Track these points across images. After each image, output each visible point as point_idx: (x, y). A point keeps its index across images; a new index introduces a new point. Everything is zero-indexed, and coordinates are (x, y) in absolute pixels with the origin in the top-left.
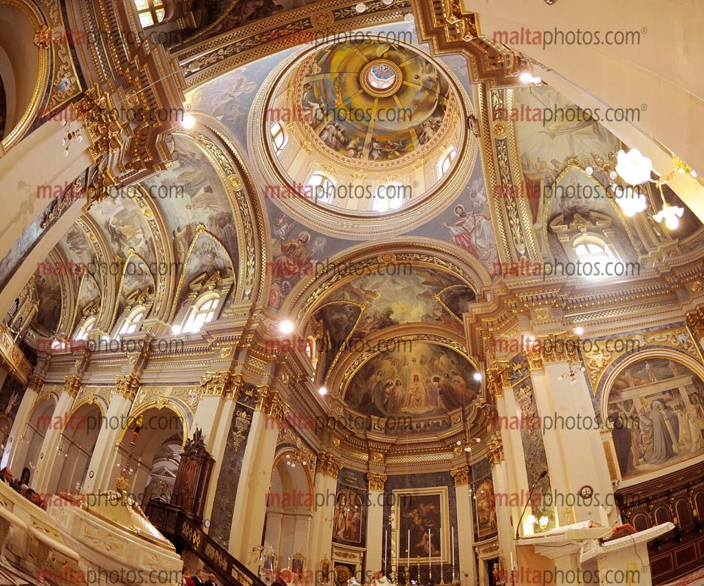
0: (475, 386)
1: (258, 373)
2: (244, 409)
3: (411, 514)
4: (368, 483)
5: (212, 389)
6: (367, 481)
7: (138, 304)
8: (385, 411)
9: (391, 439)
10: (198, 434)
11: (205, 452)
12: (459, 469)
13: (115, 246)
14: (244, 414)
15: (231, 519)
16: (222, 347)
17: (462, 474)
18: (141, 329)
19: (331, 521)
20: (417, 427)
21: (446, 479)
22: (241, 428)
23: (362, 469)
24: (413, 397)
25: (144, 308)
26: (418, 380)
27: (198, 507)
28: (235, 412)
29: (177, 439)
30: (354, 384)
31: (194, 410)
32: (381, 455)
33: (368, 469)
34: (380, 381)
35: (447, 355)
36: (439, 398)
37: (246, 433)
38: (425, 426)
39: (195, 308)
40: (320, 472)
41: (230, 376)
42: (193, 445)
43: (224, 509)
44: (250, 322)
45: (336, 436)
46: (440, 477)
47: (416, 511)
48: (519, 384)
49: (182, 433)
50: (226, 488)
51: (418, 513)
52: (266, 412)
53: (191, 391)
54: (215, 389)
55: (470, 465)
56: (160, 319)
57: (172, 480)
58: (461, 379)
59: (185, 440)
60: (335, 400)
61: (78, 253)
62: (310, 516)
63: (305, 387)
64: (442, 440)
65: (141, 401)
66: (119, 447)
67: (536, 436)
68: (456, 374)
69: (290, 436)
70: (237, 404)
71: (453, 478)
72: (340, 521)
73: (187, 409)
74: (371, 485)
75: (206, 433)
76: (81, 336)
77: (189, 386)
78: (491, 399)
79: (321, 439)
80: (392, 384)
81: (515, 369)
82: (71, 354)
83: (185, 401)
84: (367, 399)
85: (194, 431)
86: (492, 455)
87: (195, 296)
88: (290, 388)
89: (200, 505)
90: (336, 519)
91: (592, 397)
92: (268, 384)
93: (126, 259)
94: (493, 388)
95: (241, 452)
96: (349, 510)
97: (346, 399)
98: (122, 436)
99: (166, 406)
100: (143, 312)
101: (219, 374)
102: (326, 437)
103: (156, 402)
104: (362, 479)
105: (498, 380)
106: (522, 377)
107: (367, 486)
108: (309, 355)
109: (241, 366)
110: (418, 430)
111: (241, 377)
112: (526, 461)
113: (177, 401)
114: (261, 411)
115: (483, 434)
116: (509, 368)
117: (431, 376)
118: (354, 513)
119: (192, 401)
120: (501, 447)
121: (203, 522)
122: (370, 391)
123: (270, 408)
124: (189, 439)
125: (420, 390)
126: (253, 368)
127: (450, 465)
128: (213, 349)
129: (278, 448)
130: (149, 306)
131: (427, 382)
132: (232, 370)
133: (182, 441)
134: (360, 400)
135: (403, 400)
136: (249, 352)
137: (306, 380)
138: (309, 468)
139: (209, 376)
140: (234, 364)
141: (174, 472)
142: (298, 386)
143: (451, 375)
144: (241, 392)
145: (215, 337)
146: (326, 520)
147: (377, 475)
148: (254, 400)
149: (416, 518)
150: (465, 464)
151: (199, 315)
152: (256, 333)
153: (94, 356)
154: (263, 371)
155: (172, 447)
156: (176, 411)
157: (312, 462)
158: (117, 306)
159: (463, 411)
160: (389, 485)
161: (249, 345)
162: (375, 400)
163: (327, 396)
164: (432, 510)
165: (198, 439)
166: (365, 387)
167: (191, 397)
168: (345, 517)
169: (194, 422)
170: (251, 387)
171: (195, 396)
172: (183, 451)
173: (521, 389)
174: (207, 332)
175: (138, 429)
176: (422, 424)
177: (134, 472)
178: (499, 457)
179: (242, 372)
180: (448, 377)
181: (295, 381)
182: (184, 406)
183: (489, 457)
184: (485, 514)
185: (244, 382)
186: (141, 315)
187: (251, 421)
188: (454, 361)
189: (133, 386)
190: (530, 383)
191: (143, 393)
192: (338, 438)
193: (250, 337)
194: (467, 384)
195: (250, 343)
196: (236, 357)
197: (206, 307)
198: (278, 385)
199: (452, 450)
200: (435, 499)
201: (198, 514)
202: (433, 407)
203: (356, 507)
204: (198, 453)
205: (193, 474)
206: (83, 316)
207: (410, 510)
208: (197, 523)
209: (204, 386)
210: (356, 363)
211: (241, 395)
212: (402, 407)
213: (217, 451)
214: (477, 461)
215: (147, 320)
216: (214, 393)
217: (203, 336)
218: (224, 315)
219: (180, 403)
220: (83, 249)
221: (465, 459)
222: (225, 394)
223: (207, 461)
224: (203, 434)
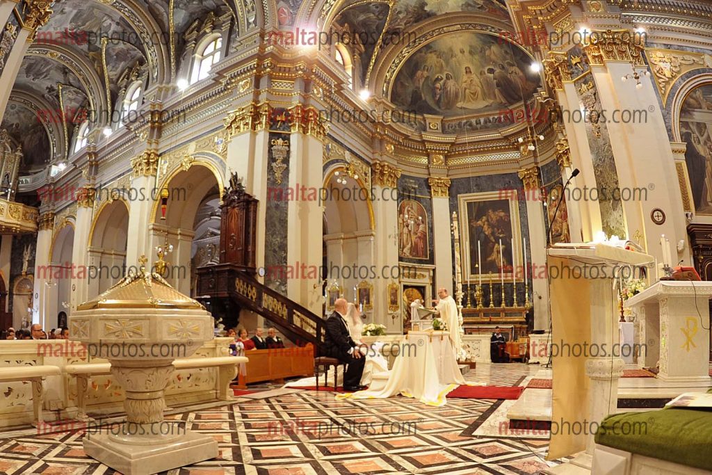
0: (536, 80)
1: (287, 95)
2: (278, 136)
3: (479, 222)
4: (430, 189)
5: (238, 127)
6: (429, 187)
7: (132, 81)
8: (440, 108)
9: (451, 138)
10: (235, 179)
11: (245, 194)
12: (527, 170)
13: (85, 47)
14: (280, 141)
15: (285, 258)
16: (239, 81)
17: (530, 177)
18: (143, 103)
19: (395, 237)
20: (477, 124)
21: (512, 181)
22: (279, 157)
23: (422, 174)
24: (467, 91)
25: (140, 82)
26: (470, 72)
27: (248, 255)
28: (270, 142)
29: (214, 192)
30: (399, 82)
31: (225, 156)
32: (441, 157)
33: (429, 174)
34: (428, 77)
35: (499, 44)
36: (496, 91)
37: (286, 161)
38: (485, 122)
39: (197, 56)
40: (376, 184)
41: (256, 108)
42: (231, 192)
43: (277, 249)
44: (262, 48)
45: (388, 142)
46: (507, 180)
47: (484, 218)
48: (580, 79)
49: (217, 185)
50: (275, 225)
51: (488, 220)
52: (304, 133)
53: (216, 138)
54: (242, 126)
55: (540, 166)
56: (161, 83)
57: (217, 239)
58: (518, 70)
59: (221, 189)
60: (380, 103)
61: (45, 77)
62: (372, 235)
63: (342, 95)
64: (506, 138)
65: (164, 172)
66: (154, 229)
67: (604, 139)
68: (513, 65)
69: (337, 151)
70: (270, 133)
71: (522, 180)
72: (405, 236)
73: (217, 158)
74: (434, 191)
75: (243, 175)
76: (80, 145)
77: (213, 134)
78: (552, 94)
79: (372, 148)
80: (442, 79)
81: (574, 62)
82: (76, 168)
83: (213, 150)
84: (416, 97)
85: (229, 177)
86: (561, 157)
87: (193, 45)
88: (326, 101)
89: (251, 254)
90: (401, 235)
91: (662, 108)
92: (300, 102)
93: (101, 50)
94: (552, 81)
95: (285, 182)
96: (412, 222)
97: (393, 101)
98: (154, 216)
99: (193, 163)
100: (140, 86)
101: (243, 110)
102: (377, 144)
103: (182, 165)
104: (424, 186)
105: (556, 72)
106: (583, 72)
107: (430, 192)
108: (341, 62)
109: (265, 93)
110: (479, 126)
111: (268, 104)
112: (594, 167)
113: (203, 154)
114: (299, 132)
115: (550, 134)
116: (567, 61)
117: (483, 67)
118: (419, 225)
119: (220, 149)
120: (569, 149)
121: (257, 271)
122: (418, 88)
123: (307, 126)
124: (225, 188)
125: (474, 83)
126: (279, 91)
127: (517, 166)
128: (229, 87)
129: (325, 168)
130: (144, 77)
131: (481, 74)
132: (256, 101)
133: (219, 193)
134: (410, 100)
135: (457, 95)
136: (271, 77)
137: (342, 89)
138: (363, 181)
139: (231, 115)
140: (257, 94)
141: (219, 229)
142: (335, 96)
143: (506, 66)
144: (271, 120)
145: (228, 75)
146: (390, 237)
147: (440, 179)
148: (288, 121)
149: (486, 227)
150: (533, 165)
151: (203, 61)
152: (272, 54)
153: (100, 155)
154: (291, 91)
155: (211, 203)
156: (205, 165)
157: (366, 174)
158: (109, 96)
159: (526, 106)
160: (454, 190)
161: (268, 69)
162: (426, 97)
163: (373, 101)
164: (501, 217)
165: (235, 183)
166: (412, 85)
167: (218, 143)
168: (410, 231)
169: (227, 168)
170: (281, 111)
171: (222, 141)
172: (222, 203)
173: (583, 85)
174: (217, 73)
175: (164, 201)
176: (482, 120)
177: (175, 248)
178: (568, 159)
179: (267, 100)
180: (503, 68)
181: (330, 92)
182: (213, 156)
183: (558, 159)
184: (558, 225)
185: (272, 109)
186: (139, 89)
187: (289, 146)
188: (508, 51)
189: (151, 161)
190: (593, 80)
191: (165, 162)
192: (392, 144)
193: (267, 62)
194: (526, 76)
195: (269, 67)
196: (257, 85)
197: (211, 49)
198: (312, 101)
199: (517, 149)
200: (503, 205)
201: (250, 265)
202: (492, 101)
203: (420, 218)
204: (239, 199)
205: (236, 222)
206: (75, 126)
207: (478, 217)
208: (251, 275)
209: (230, 127)
210: (397, 61)
211: (272, 122)
212: (457, 102)
213: (259, 191)
214: (547, 162)
215: (147, 92)
216: (242, 130)
217: (214, 79)
218: (232, 51)
219: (208, 154)
220: (48, 71)
221: (532, 160)
222: (254, 127)
223: (249, 203)
224: (239, 177)
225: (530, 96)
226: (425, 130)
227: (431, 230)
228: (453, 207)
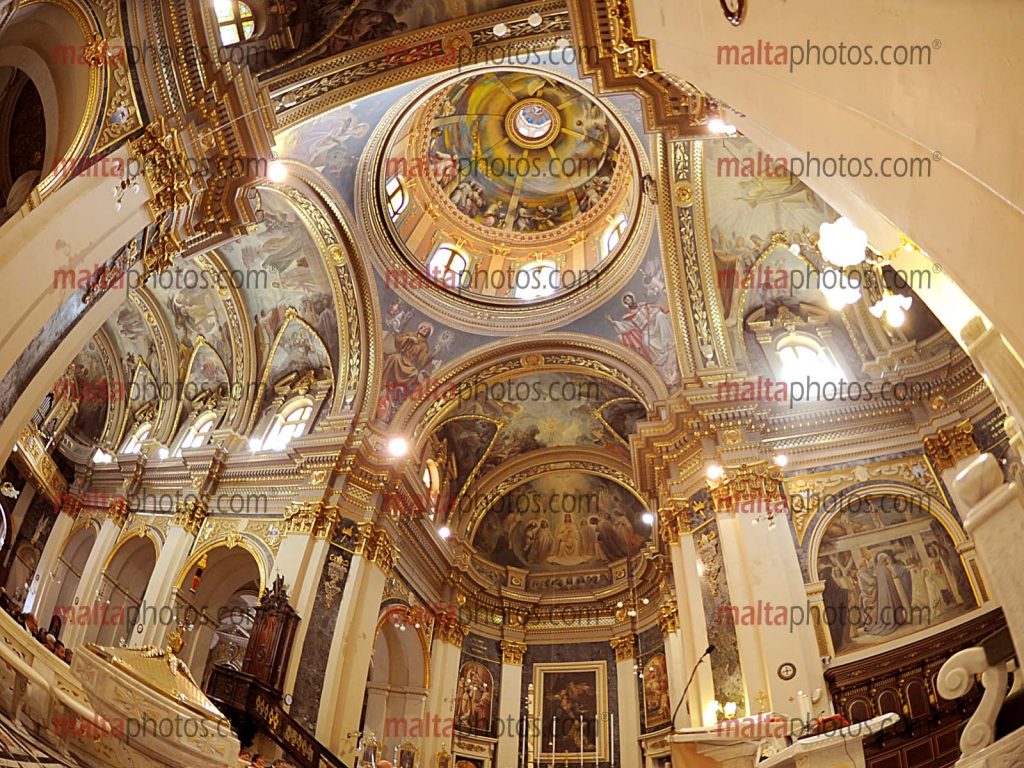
0: (645, 531)
1: (360, 507)
2: (340, 552)
3: (557, 696)
4: (501, 653)
5: (298, 524)
6: (500, 652)
7: (207, 408)
8: (527, 560)
9: (534, 598)
10: (279, 583)
11: (288, 606)
12: (622, 638)
13: (180, 332)
14: (340, 559)
15: (319, 694)
16: (313, 470)
17: (625, 646)
18: (209, 442)
19: (452, 702)
20: (568, 583)
21: (605, 652)
22: (336, 577)
23: (492, 634)
24: (563, 543)
25: (214, 415)
26: (570, 521)
27: (277, 676)
28: (328, 556)
29: (252, 587)
30: (486, 525)
31: (275, 552)
32: (520, 618)
33: (502, 636)
34: (520, 522)
35: (609, 488)
36: (597, 545)
37: (341, 584)
38: (578, 582)
39: (281, 418)
40: (438, 637)
41: (323, 509)
42: (272, 597)
43: (311, 681)
44: (350, 439)
45: (460, 592)
46: (596, 649)
47: (564, 692)
48: (700, 529)
49: (259, 580)
50: (314, 653)
51: (567, 694)
52: (369, 558)
53: (271, 526)
54: (303, 524)
55: (638, 633)
56: (235, 430)
57: (244, 642)
58: (627, 522)
59: (262, 589)
60: (460, 544)
61: (132, 338)
62: (425, 694)
63: (420, 525)
64: (600, 601)
65: (206, 537)
66: (177, 595)
67: (722, 597)
68: (620, 515)
69: (400, 590)
70: (331, 545)
71: (614, 650)
72: (464, 702)
73: (266, 550)
74: (506, 656)
75: (290, 582)
76: (132, 448)
77: (269, 520)
78: (664, 548)
79: (441, 595)
80: (536, 526)
81: (696, 509)
82: (119, 471)
83: (264, 539)
84: (503, 543)
85: (274, 578)
86: (665, 621)
87: (281, 402)
88: (401, 527)
89: (280, 675)
90: (459, 700)
91: (797, 547)
92: (372, 521)
93: (193, 349)
94: (667, 534)
95: (335, 609)
96: (475, 688)
97: (474, 544)
98: (182, 580)
99: (239, 544)
100: (214, 420)
101: (309, 506)
102: (447, 592)
103: (226, 539)
104: (494, 650)
105: (673, 523)
106: (705, 520)
107: (501, 658)
108: (428, 485)
109: (338, 496)
110: (569, 586)
111: (337, 510)
112: (708, 630)
113: (253, 538)
114: (363, 555)
115: (654, 594)
116: (689, 509)
118: (482, 692)
119: (273, 539)
120: (677, 612)
121: (283, 697)
122: (506, 533)
123: (374, 552)
124: (267, 589)
125: (572, 534)
126: (354, 499)
127: (610, 633)
128: (302, 472)
129: (383, 606)
130: (221, 412)
131: (582, 524)
132: (326, 501)
133: (258, 591)
134: (494, 546)
135: (549, 547)
136: (349, 478)
137: (423, 518)
138: (424, 633)
139: (295, 507)
140: (329, 493)
141: (248, 631)
142: (412, 524)
143: (613, 516)
144: (336, 530)
145: (305, 456)
146: (445, 700)
147: (514, 643)
148: (353, 541)
149: (564, 701)
150: (630, 632)
151: (285, 427)
152: (358, 453)
153: (148, 474)
154: (366, 504)
155: (246, 598)
156: (251, 551)
157: (428, 624)
158: (179, 411)
159: (629, 564)
160: (529, 658)
161: (349, 469)
162: (514, 546)
163: (450, 539)
164: (584, 691)
165: (279, 589)
166: (500, 528)
167: (271, 533)
168: (470, 698)
169: (274, 568)
170: (350, 524)
171: (276, 533)
172: (259, 604)
173: (703, 536)
174: (295, 450)
175: (199, 572)
176: (574, 579)
177: (196, 629)
178: (673, 623)
179: (338, 504)
180: (609, 518)
181: (408, 518)
182: (262, 546)
183: (661, 624)
184: (655, 698)
185: (341, 518)
186: (210, 424)
187: (348, 568)
188: (619, 498)
189: (198, 515)
190: (716, 528)
191: (210, 526)
192: (464, 595)
193: (350, 458)
194: (634, 528)
195: (351, 466)
196: (332, 483)
197: (295, 417)
198: (385, 523)
199: (613, 614)
200: (590, 677)
201: (276, 687)
202: (589, 557)
203: (485, 685)
204: (279, 608)
205: (272, 633)
206: (136, 420)
207: (556, 690)
208: (276, 698)
209: (289, 520)
210: (490, 497)
211: (336, 534)
212: (548, 556)
213: (303, 607)
214: (648, 628)
215: (218, 431)
216: (301, 530)
217: (289, 455)
218: (317, 429)
219: (257, 541)
220: (138, 333)
221: (629, 626)
222: (315, 532)
223: (290, 618)
224: (285, 583)
225: (636, 551)
226: (505, 585)
227: (497, 699)
228: (527, 679)
